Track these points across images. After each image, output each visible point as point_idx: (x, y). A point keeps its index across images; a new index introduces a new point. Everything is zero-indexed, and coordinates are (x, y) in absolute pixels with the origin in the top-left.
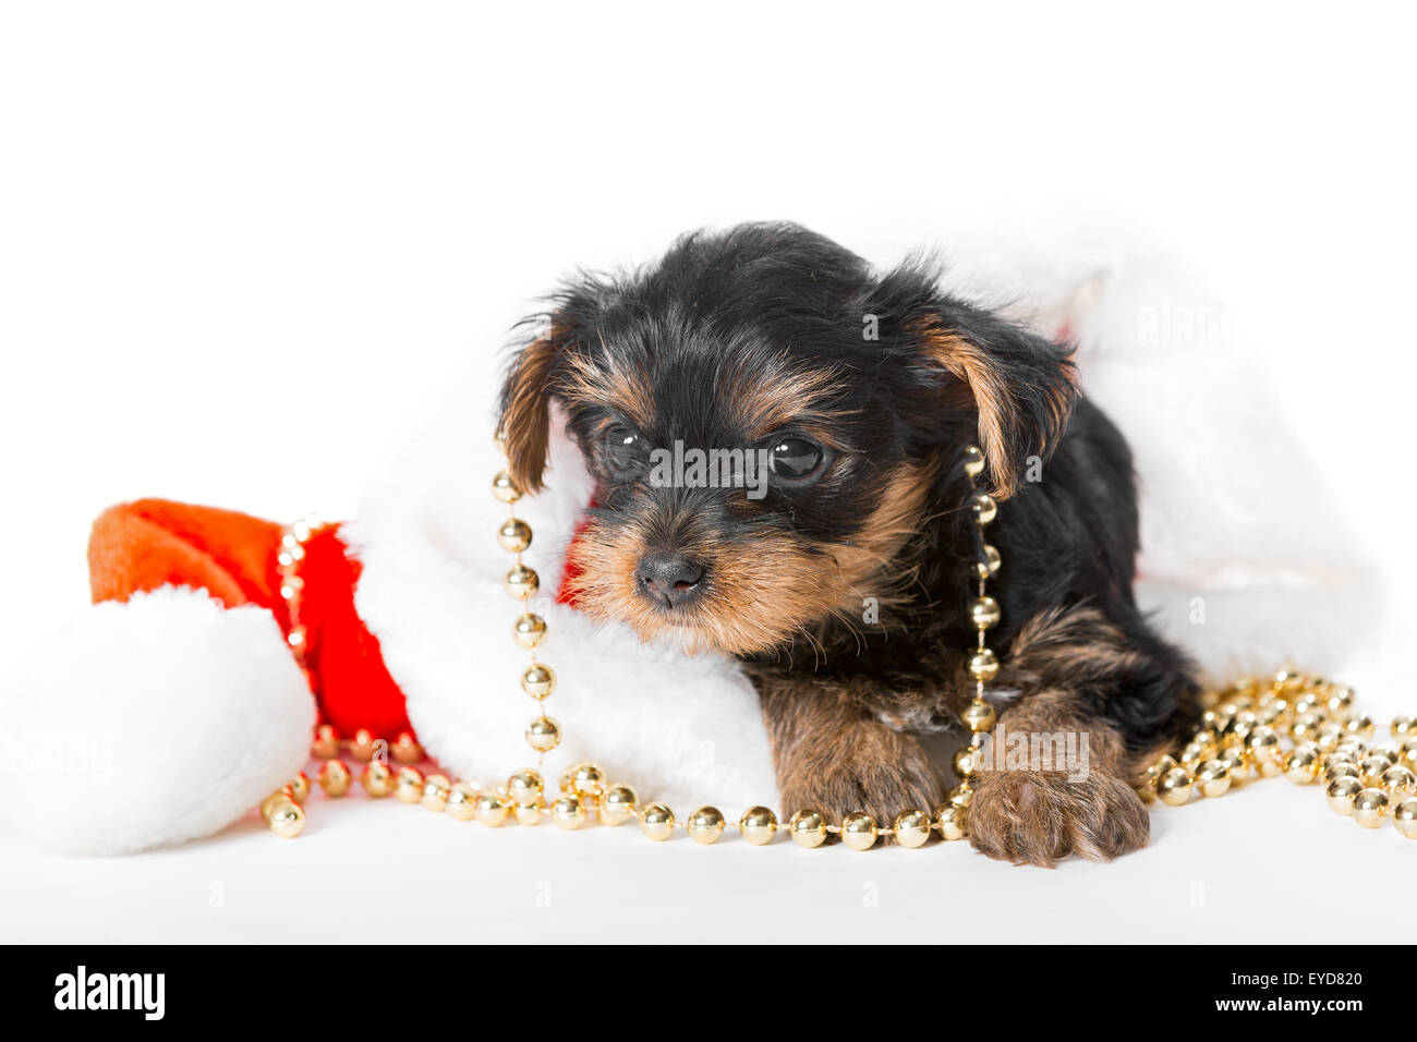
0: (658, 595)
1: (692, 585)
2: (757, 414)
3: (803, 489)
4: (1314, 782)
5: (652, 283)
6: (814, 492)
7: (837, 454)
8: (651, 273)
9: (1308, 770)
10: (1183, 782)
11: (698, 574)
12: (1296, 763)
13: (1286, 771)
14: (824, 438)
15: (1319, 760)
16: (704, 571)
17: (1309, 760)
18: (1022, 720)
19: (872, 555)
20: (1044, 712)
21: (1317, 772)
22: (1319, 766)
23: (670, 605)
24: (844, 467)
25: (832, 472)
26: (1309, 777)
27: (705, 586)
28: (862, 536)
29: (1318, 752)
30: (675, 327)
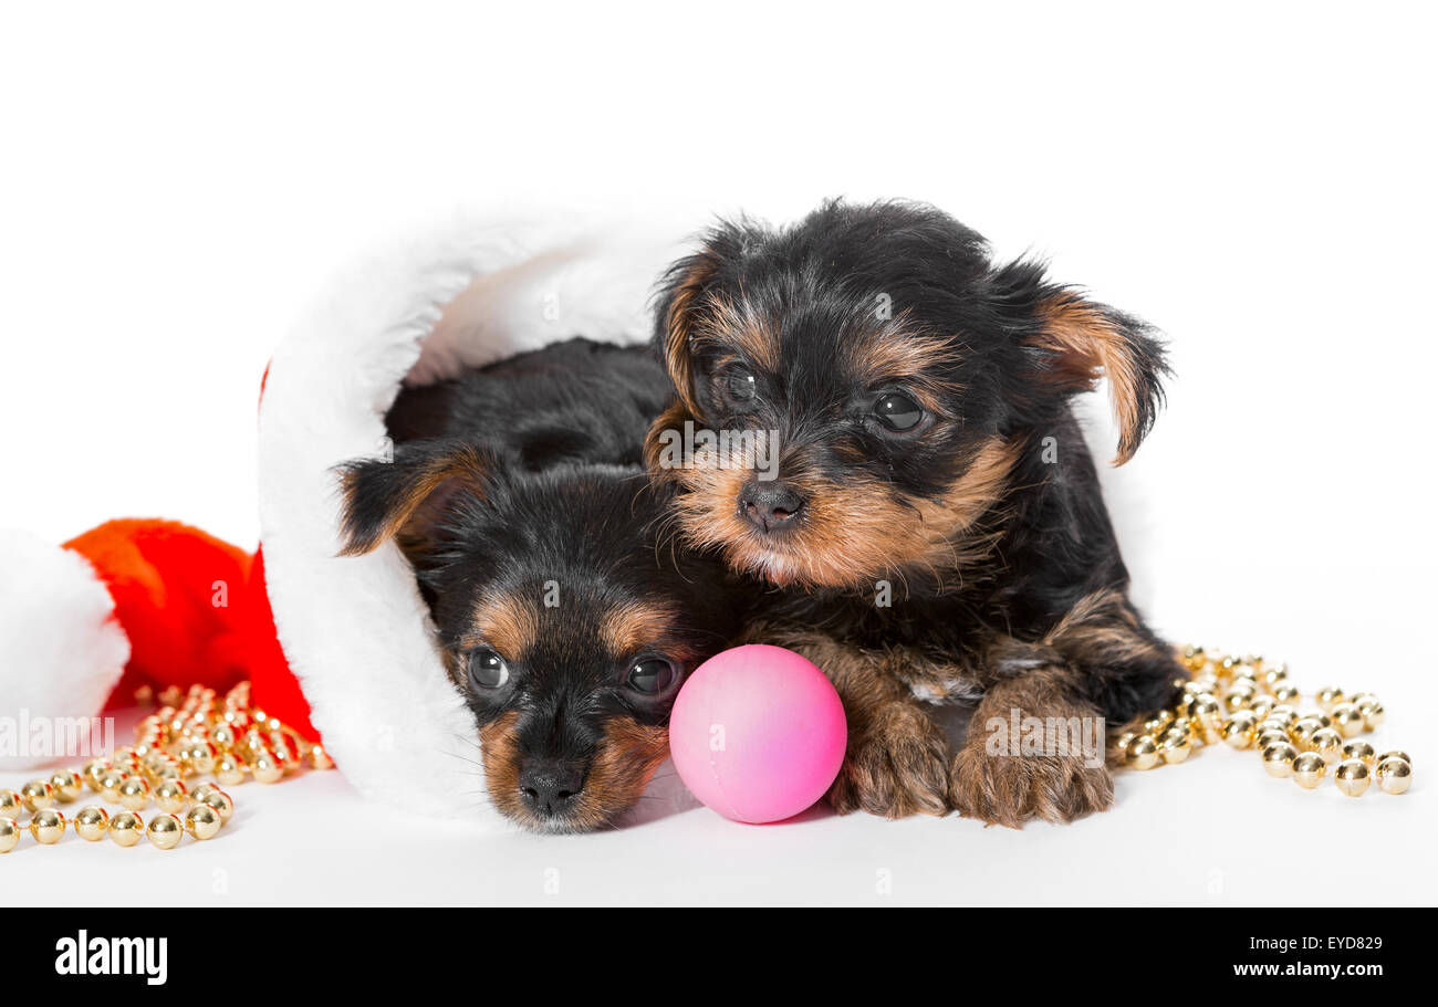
0: (757, 519)
1: (791, 513)
2: (874, 365)
3: (903, 443)
4: (1249, 746)
5: (796, 237)
6: (914, 448)
7: (939, 419)
8: (795, 228)
9: (1243, 736)
10: (1151, 749)
11: (797, 505)
12: (1234, 729)
13: (1224, 738)
14: (929, 400)
15: (1255, 727)
16: (802, 504)
17: (1246, 727)
18: (1013, 693)
19: (953, 516)
20: (1035, 689)
21: (1252, 738)
22: (1255, 733)
23: (766, 530)
24: (944, 431)
25: (933, 433)
26: (1245, 742)
27: (800, 516)
28: (947, 497)
29: (1255, 721)
30: (810, 282)
